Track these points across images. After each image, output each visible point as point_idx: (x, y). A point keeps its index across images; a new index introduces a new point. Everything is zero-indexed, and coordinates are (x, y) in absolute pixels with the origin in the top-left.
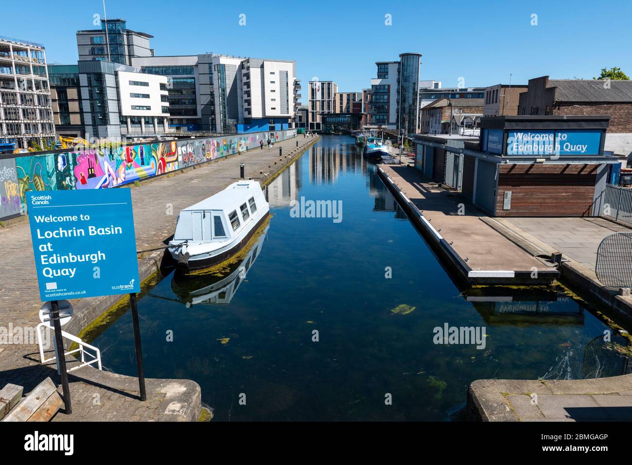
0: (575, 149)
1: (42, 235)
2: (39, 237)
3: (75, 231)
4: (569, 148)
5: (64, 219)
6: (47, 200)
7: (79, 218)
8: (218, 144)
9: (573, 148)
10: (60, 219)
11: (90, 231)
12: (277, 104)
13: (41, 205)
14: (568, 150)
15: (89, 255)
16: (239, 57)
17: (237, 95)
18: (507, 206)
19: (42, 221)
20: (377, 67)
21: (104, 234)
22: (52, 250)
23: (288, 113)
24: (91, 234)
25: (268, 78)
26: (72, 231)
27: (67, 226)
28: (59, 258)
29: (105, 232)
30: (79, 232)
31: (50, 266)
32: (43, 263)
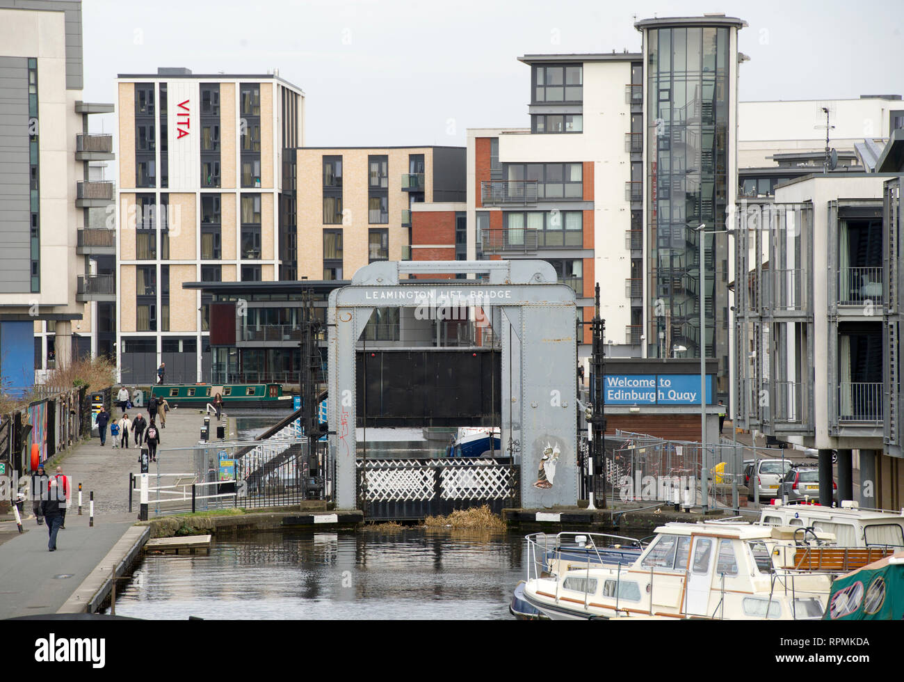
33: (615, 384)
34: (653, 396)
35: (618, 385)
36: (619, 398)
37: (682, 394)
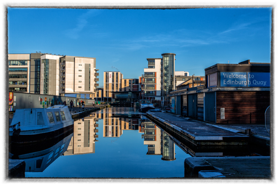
0: (259, 84)
4: (256, 83)
8: (41, 99)
9: (258, 83)
12: (83, 85)
14: (255, 84)
16: (59, 55)
17: (56, 73)
18: (223, 117)
20: (148, 62)
23: (90, 90)
25: (78, 68)
33: (227, 77)
34: (245, 83)
35: (228, 77)
36: (229, 83)
37: (259, 82)
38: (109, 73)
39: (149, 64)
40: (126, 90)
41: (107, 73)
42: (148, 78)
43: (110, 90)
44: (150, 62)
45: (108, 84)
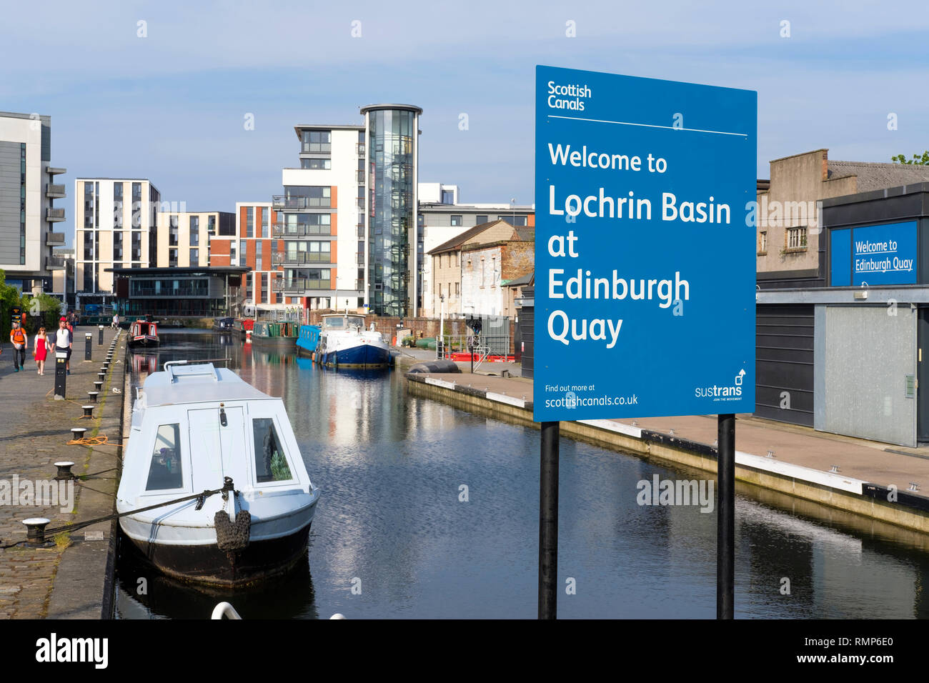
1: (560, 205)
2: (553, 211)
3: (631, 201)
5: (610, 161)
6: (581, 99)
7: (645, 163)
10: (604, 161)
11: (665, 206)
13: (566, 112)
15: (655, 282)
19: (564, 162)
21: (693, 220)
22: (576, 255)
24: (665, 218)
26: (625, 200)
27: (618, 183)
28: (588, 281)
29: (697, 215)
30: (640, 207)
31: (565, 304)
32: (552, 295)
38: (97, 183)
39: (306, 149)
40: (197, 263)
41: (88, 185)
42: (302, 211)
43: (106, 258)
44: (310, 142)
45: (97, 233)
